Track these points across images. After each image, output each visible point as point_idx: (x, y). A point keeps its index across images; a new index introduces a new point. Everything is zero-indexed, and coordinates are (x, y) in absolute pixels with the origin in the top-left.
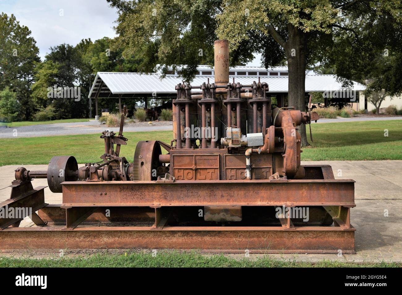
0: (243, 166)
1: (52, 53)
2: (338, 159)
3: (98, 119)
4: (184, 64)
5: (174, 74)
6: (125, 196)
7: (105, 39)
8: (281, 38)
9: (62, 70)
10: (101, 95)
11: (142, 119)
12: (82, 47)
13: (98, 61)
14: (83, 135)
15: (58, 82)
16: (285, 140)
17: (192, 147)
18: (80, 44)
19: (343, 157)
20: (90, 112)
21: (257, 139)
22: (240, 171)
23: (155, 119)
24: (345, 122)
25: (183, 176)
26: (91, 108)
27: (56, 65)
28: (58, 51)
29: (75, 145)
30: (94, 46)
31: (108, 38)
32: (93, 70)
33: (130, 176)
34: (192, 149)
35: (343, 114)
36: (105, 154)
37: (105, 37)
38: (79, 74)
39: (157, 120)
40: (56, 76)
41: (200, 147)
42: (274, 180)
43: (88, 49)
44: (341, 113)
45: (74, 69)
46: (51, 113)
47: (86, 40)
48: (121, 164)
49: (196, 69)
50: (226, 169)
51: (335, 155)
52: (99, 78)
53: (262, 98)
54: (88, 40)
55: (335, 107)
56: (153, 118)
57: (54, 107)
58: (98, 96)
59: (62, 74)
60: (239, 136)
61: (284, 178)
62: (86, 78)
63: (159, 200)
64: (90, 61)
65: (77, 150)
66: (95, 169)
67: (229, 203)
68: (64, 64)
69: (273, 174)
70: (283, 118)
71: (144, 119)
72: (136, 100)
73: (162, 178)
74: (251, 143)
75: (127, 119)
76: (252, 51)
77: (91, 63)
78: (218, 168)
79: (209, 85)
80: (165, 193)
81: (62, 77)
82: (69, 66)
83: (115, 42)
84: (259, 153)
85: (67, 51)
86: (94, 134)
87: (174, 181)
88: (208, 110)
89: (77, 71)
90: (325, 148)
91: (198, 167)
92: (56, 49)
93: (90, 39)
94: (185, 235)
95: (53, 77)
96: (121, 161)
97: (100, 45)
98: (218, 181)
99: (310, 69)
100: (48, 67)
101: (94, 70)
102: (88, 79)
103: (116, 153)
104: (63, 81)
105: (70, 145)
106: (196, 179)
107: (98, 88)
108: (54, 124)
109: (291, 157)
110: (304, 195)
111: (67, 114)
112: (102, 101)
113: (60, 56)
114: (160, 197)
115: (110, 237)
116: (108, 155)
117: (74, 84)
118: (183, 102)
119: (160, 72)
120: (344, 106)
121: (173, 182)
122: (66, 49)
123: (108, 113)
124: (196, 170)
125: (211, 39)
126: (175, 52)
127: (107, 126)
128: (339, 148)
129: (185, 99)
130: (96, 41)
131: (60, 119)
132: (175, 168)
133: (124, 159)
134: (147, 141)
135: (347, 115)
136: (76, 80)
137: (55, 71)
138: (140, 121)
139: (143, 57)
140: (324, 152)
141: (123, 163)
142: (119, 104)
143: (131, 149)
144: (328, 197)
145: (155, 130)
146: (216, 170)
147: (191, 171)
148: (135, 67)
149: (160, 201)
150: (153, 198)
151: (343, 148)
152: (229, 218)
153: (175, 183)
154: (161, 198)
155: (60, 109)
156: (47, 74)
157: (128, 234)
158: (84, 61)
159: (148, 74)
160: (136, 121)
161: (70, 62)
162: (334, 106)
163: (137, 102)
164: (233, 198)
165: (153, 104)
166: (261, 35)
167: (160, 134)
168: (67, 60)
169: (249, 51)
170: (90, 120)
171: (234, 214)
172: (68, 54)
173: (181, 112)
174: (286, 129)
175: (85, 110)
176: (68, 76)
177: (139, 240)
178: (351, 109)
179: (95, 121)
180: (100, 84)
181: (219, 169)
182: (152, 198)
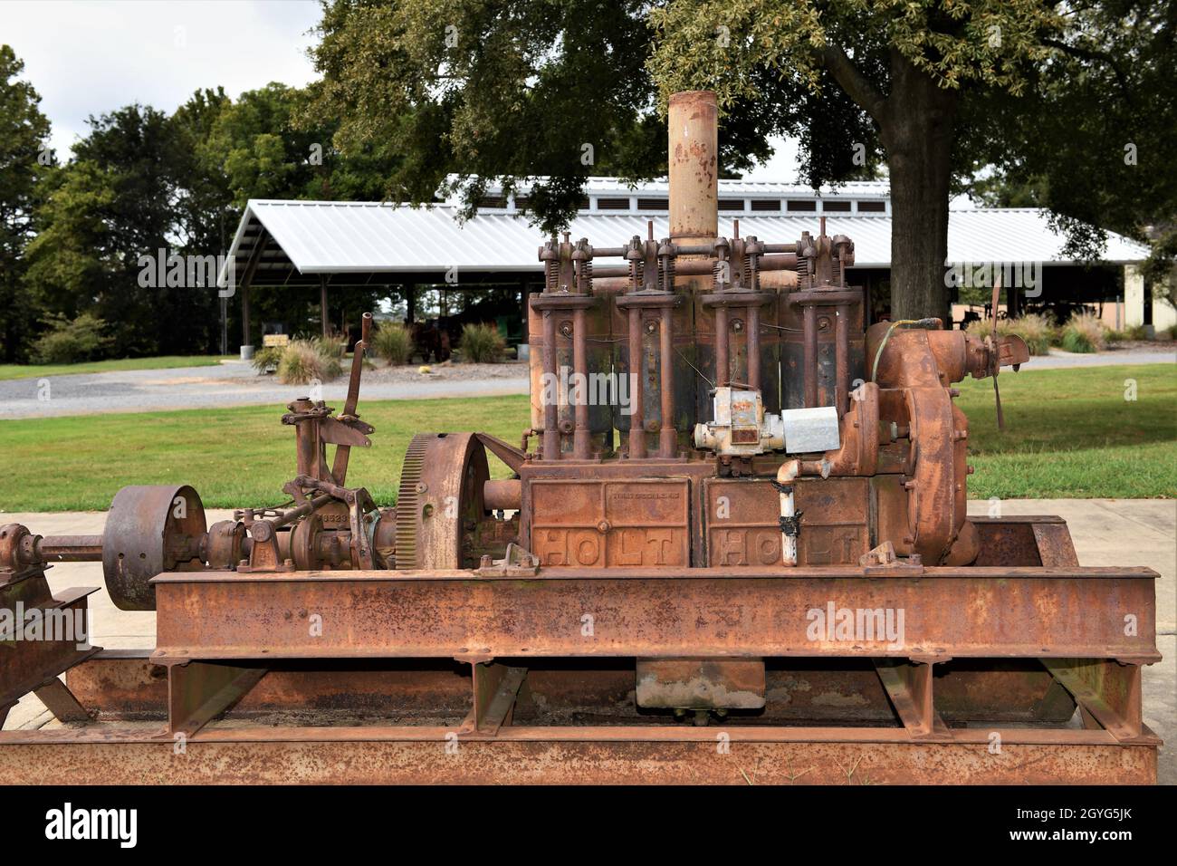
0: (770, 520)
1: (96, 134)
2: (1067, 493)
3: (251, 356)
4: (539, 173)
5: (504, 205)
6: (369, 623)
7: (273, 89)
8: (866, 87)
9: (130, 192)
10: (262, 276)
11: (399, 358)
12: (196, 117)
13: (251, 164)
14: (203, 412)
15: (113, 233)
16: (913, 433)
17: (597, 454)
18: (190, 105)
19: (1086, 488)
20: (224, 335)
21: (816, 430)
22: (759, 537)
23: (441, 357)
24: (1080, 369)
25: (564, 553)
26: (227, 320)
27: (108, 176)
28: (114, 130)
29: (172, 444)
30: (236, 112)
31: (283, 86)
32: (233, 195)
33: (383, 553)
34: (595, 464)
35: (1070, 339)
36: (298, 480)
37: (272, 84)
38: (187, 206)
39: (449, 362)
40: (108, 211)
41: (622, 454)
42: (880, 567)
43: (215, 124)
44: (1063, 338)
45: (169, 187)
46: (90, 336)
47: (209, 93)
48: (353, 511)
49: (581, 190)
50: (711, 529)
51: (1056, 481)
52: (254, 221)
53: (832, 289)
54: (216, 93)
55: (1044, 315)
56: (432, 355)
57: (101, 317)
58: (250, 279)
59: (127, 204)
60: (758, 417)
61: (910, 560)
62: (210, 221)
63: (485, 634)
64: (223, 163)
65: (183, 460)
66: (268, 531)
67: (723, 646)
68: (134, 173)
69: (873, 546)
70: (905, 357)
71: (405, 356)
72: (376, 295)
73: (495, 562)
74: (799, 440)
75: (346, 357)
76: (768, 129)
77: (227, 170)
78: (683, 527)
79: (653, 246)
80: (506, 612)
81: (130, 218)
82: (152, 179)
83: (309, 99)
84: (825, 474)
85: (145, 128)
86: (237, 409)
87: (538, 571)
88: (651, 328)
89: (179, 194)
90: (1020, 457)
91: (616, 523)
92: (108, 122)
93: (221, 90)
94: (574, 756)
95: (98, 216)
96: (352, 502)
97: (256, 110)
98: (685, 571)
99: (959, 190)
100: (81, 183)
101: (236, 193)
102: (217, 221)
103: (333, 475)
104: (130, 231)
105: (159, 444)
106: (607, 564)
107: (251, 253)
108: (102, 374)
109: (933, 490)
110: (980, 621)
111: (144, 340)
112: (264, 299)
113: (120, 147)
114: (487, 627)
115: (319, 762)
116: (309, 481)
117: (170, 241)
118: (565, 301)
119: (457, 201)
120: (1073, 314)
121: (533, 574)
122: (141, 121)
123: (285, 337)
124: (610, 531)
125: (629, 90)
126: (509, 133)
127: (282, 381)
128: (1068, 456)
129: (572, 294)
130: (245, 95)
131: (120, 355)
132: (537, 525)
133: (363, 493)
134: (441, 436)
135: (1083, 345)
136: (176, 227)
137: (105, 197)
138: (389, 364)
139: (403, 149)
140: (1018, 469)
141: (359, 509)
142: (323, 308)
143: (362, 457)
144: (1065, 627)
145: (442, 395)
146: (678, 534)
147: (593, 537)
148: (374, 185)
149: (488, 640)
150: (464, 627)
151: (1083, 456)
152: (720, 696)
153: (542, 575)
154: (492, 630)
155: (123, 323)
156: (78, 206)
157: (379, 754)
158: (202, 163)
159: (419, 207)
160: (377, 365)
161: (157, 166)
162: (1040, 314)
163: (379, 302)
164: (737, 628)
165: (432, 305)
166: (796, 75)
167: (460, 408)
168: (144, 160)
169: (756, 130)
170: (222, 361)
171: (739, 684)
172: (147, 139)
173: (558, 335)
174: (918, 395)
175: (206, 328)
176: (147, 212)
177: (416, 771)
178: (1098, 325)
179: (240, 364)
180: (257, 240)
181: (686, 531)
182: (461, 630)
